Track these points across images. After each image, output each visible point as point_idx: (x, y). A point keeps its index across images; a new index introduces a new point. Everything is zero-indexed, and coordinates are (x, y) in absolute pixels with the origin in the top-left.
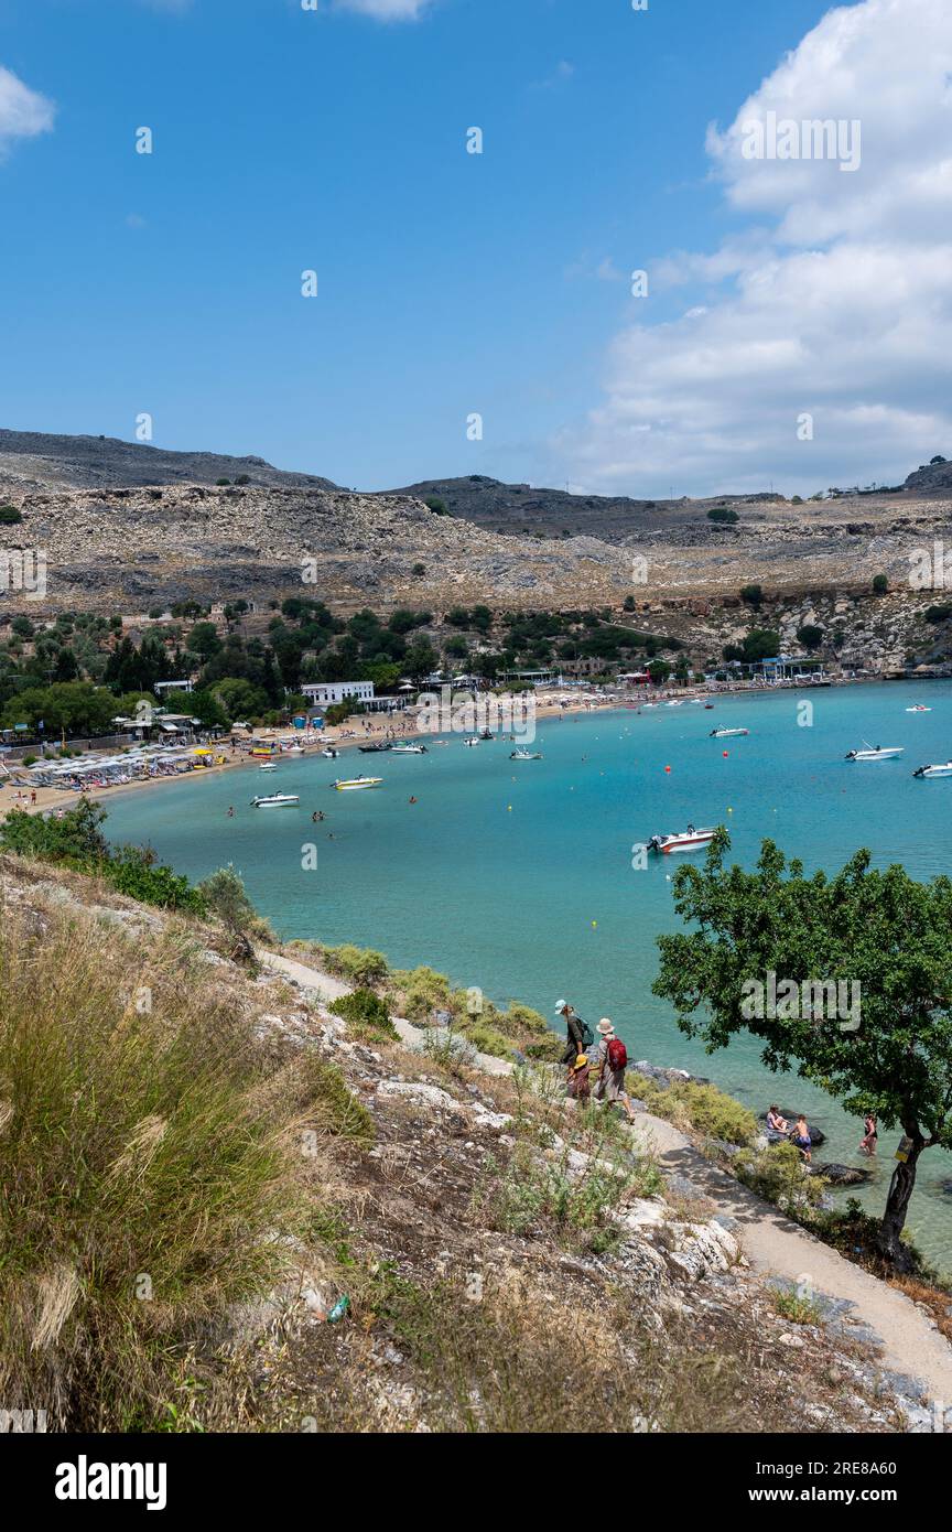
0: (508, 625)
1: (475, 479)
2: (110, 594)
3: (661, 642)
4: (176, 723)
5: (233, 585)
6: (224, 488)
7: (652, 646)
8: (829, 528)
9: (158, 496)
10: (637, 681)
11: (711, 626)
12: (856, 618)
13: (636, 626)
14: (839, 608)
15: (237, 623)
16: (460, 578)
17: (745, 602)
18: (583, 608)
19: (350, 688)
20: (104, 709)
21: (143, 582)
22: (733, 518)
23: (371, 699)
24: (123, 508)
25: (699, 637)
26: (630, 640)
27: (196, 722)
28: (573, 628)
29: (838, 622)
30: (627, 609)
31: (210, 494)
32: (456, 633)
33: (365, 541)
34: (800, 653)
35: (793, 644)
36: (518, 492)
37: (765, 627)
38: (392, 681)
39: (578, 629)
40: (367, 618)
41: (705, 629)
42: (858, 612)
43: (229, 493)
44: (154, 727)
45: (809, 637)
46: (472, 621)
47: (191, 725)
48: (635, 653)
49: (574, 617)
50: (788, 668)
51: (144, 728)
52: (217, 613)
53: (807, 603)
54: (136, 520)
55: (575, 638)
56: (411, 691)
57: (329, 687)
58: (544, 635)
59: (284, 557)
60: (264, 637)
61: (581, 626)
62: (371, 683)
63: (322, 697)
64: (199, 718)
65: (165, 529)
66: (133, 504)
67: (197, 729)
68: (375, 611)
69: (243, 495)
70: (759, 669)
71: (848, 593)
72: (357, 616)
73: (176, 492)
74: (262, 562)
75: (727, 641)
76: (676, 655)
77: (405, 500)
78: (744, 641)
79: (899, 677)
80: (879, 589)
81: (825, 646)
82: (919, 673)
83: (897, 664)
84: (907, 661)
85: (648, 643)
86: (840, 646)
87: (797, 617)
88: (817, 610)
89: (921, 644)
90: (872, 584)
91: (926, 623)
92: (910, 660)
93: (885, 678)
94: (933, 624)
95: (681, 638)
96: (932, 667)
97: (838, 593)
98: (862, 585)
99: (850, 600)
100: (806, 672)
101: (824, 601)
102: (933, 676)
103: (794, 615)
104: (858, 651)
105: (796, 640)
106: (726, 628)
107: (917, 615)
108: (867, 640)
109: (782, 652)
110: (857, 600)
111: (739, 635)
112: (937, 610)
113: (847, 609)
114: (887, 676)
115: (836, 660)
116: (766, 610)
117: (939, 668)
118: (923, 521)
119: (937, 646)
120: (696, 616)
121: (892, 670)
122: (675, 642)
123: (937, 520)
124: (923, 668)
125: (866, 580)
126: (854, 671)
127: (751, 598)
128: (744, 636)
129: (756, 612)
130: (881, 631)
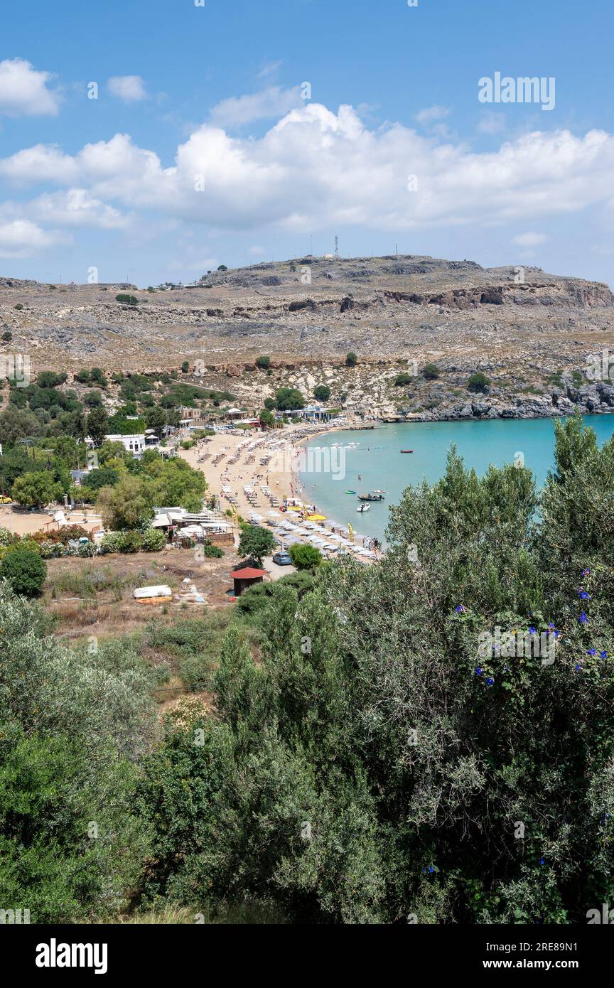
0: (117, 383)
3: (220, 395)
7: (216, 399)
11: (245, 384)
12: (345, 381)
13: (194, 383)
14: (328, 373)
17: (259, 368)
18: (159, 370)
22: (133, 301)
25: (242, 392)
26: (197, 394)
28: (156, 384)
30: (184, 371)
32: (88, 388)
34: (318, 404)
35: (310, 398)
37: (281, 385)
39: (160, 386)
41: (242, 385)
42: (342, 377)
45: (324, 393)
46: (92, 379)
48: (205, 403)
49: (156, 377)
55: (163, 392)
58: (141, 390)
61: (160, 383)
62: (141, 435)
71: (331, 364)
75: (262, 395)
78: (272, 395)
79: (397, 421)
80: (351, 362)
81: (334, 399)
82: (410, 419)
83: (391, 412)
84: (398, 410)
85: (212, 396)
86: (344, 399)
87: (302, 379)
88: (313, 375)
89: (401, 399)
90: (345, 358)
91: (396, 385)
92: (399, 409)
93: (387, 422)
94: (402, 386)
95: (231, 392)
96: (417, 415)
97: (323, 363)
98: (339, 358)
99: (333, 368)
100: (333, 418)
101: (315, 368)
102: (419, 420)
103: (298, 378)
104: (359, 403)
105: (312, 395)
106: (256, 386)
107: (386, 380)
108: (362, 396)
109: (307, 403)
110: (338, 368)
111: (267, 391)
112: (400, 377)
113: (334, 375)
114: (389, 421)
115: (343, 408)
116: (276, 373)
117: (422, 416)
118: (250, 309)
119: (415, 401)
120: (231, 377)
121: (391, 416)
122: (230, 395)
123: (259, 309)
124: (410, 415)
125: (338, 355)
126: (362, 417)
127: (264, 364)
128: (271, 391)
129: (269, 375)
130: (367, 389)
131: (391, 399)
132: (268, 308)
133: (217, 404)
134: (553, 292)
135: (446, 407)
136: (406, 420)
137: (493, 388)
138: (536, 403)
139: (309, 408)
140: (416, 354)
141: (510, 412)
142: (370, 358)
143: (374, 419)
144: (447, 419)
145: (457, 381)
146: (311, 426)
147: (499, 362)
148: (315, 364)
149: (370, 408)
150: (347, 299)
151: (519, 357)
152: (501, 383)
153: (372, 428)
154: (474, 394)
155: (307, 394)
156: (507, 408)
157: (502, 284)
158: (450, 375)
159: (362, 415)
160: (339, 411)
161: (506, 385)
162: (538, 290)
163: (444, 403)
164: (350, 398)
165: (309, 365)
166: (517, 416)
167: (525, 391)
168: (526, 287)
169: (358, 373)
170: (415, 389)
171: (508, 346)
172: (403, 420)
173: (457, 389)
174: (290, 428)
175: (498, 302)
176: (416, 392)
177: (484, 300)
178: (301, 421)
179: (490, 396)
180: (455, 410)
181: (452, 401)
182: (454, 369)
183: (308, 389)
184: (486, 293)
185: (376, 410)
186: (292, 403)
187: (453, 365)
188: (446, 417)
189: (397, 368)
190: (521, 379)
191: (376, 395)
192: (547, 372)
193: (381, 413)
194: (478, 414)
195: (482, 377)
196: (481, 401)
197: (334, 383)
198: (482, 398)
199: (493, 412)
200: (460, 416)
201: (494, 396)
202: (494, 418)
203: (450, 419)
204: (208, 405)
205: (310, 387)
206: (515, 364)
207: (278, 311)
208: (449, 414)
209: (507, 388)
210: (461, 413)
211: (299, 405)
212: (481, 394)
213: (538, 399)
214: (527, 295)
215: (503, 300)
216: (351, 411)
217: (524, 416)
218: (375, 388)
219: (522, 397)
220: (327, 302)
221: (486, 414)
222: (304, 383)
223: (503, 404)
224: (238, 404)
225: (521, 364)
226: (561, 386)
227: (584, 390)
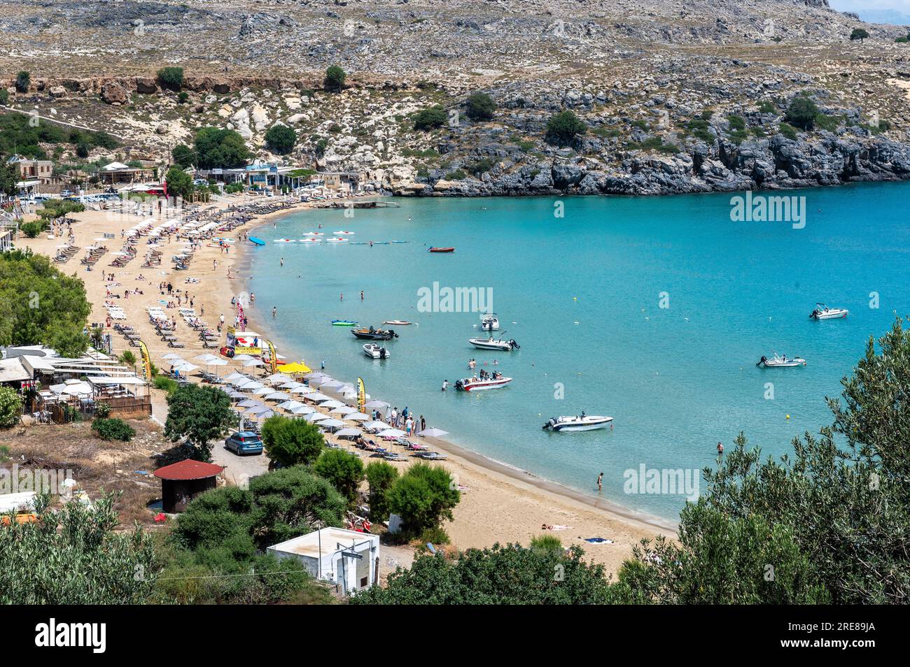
3: (89, 137)
11: (137, 118)
12: (321, 117)
13: (40, 112)
17: (163, 89)
25: (131, 132)
26: (44, 132)
30: (20, 88)
34: (274, 159)
35: (257, 148)
37: (204, 122)
41: (130, 120)
42: (318, 111)
48: (61, 151)
70: (237, 180)
71: (297, 85)
75: (169, 139)
78: (188, 139)
79: (418, 193)
80: (334, 83)
81: (303, 151)
82: (442, 190)
83: (407, 177)
84: (419, 174)
85: (74, 137)
86: (320, 151)
87: (243, 113)
88: (264, 104)
89: (426, 154)
90: (324, 76)
91: (416, 129)
92: (422, 173)
93: (399, 195)
94: (427, 131)
95: (110, 131)
96: (454, 183)
97: (284, 85)
98: (311, 76)
99: (302, 94)
100: (302, 185)
101: (267, 93)
102: (458, 193)
103: (236, 109)
104: (348, 159)
105: (261, 141)
106: (156, 121)
107: (399, 118)
108: (353, 147)
109: (253, 157)
110: (310, 94)
111: (178, 131)
112: (424, 115)
113: (303, 105)
114: (404, 192)
115: (320, 168)
116: (195, 100)
117: (464, 185)
119: (451, 158)
120: (110, 103)
121: (406, 184)
122: (108, 137)
124: (442, 183)
125: (309, 70)
126: (354, 185)
127: (171, 82)
128: (185, 132)
129: (182, 102)
130: (363, 134)
131: (406, 153)
133: (82, 154)
135: (507, 171)
136: (434, 193)
137: (590, 140)
138: (665, 168)
139: (257, 166)
140: (451, 72)
141: (619, 183)
142: (368, 77)
143: (376, 189)
144: (507, 192)
145: (527, 125)
146: (262, 200)
147: (601, 93)
148: (268, 84)
149: (368, 169)
151: (635, 85)
152: (604, 130)
153: (373, 205)
154: (556, 149)
155: (253, 139)
156: (614, 176)
158: (513, 113)
159: (354, 182)
160: (311, 172)
161: (613, 135)
163: (502, 164)
164: (332, 150)
165: (257, 85)
166: (632, 190)
167: (646, 146)
169: (348, 105)
170: (451, 137)
171: (616, 64)
172: (427, 192)
173: (526, 139)
174: (223, 201)
176: (453, 143)
178: (241, 189)
179: (586, 153)
180: (523, 176)
181: (518, 161)
182: (521, 103)
183: (254, 130)
185: (380, 173)
186: (225, 156)
187: (518, 95)
188: (505, 188)
189: (417, 97)
190: (640, 125)
191: (380, 145)
192: (686, 113)
193: (389, 179)
194: (562, 186)
195: (571, 119)
196: (569, 162)
197: (302, 121)
198: (570, 156)
199: (588, 184)
200: (531, 188)
201: (591, 153)
202: (591, 193)
203: (514, 192)
204: (65, 155)
205: (259, 127)
206: (627, 98)
208: (511, 184)
209: (615, 139)
210: (532, 183)
211: (238, 159)
212: (568, 149)
213: (668, 161)
216: (333, 174)
217: (645, 191)
218: (378, 133)
219: (641, 157)
221: (577, 185)
222: (247, 120)
223: (607, 168)
224: (124, 155)
225: (640, 97)
226: (708, 139)
227: (747, 146)
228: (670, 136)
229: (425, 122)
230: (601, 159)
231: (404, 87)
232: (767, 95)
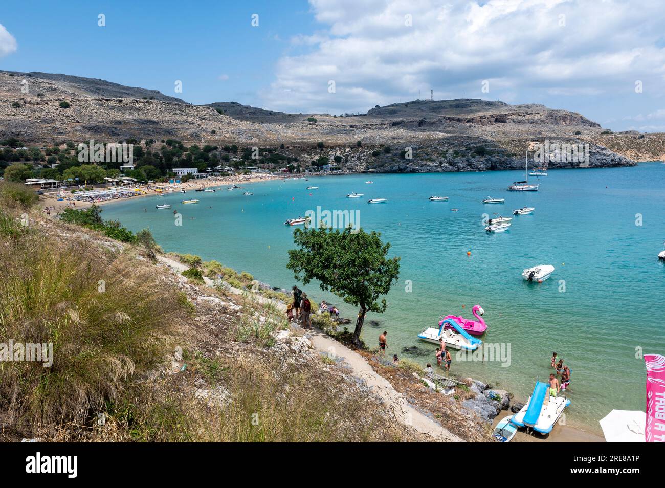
0: (243, 152)
1: (233, 103)
2: (103, 135)
3: (293, 159)
4: (128, 180)
5: (149, 134)
6: (145, 100)
7: (289, 160)
8: (344, 126)
9: (121, 101)
10: (284, 171)
11: (308, 155)
12: (352, 154)
13: (284, 153)
14: (347, 151)
15: (150, 147)
16: (227, 135)
17: (318, 148)
18: (267, 147)
19: (190, 170)
20: (101, 174)
21: (116, 131)
22: (315, 121)
23: (197, 174)
24: (108, 105)
25: (304, 158)
26: (283, 158)
27: (135, 180)
28: (264, 153)
29: (346, 155)
30: (281, 148)
31: (140, 102)
32: (226, 153)
33: (195, 122)
34: (335, 164)
35: (332, 161)
36: (247, 108)
37: (324, 155)
38: (204, 169)
40: (196, 147)
41: (306, 156)
42: (352, 152)
43: (147, 102)
44: (120, 181)
45: (338, 159)
46: (231, 150)
47: (133, 181)
48: (284, 162)
50: (331, 168)
51: (116, 181)
52: (143, 143)
53: (337, 149)
54: (113, 109)
55: (265, 157)
56: (210, 172)
57: (183, 170)
59: (167, 125)
60: (160, 152)
61: (267, 153)
62: (197, 169)
63: (180, 173)
64: (136, 178)
65: (124, 113)
66: (112, 104)
67: (135, 182)
68: (198, 145)
69: (152, 103)
70: (322, 169)
71: (350, 146)
72: (192, 146)
73: (128, 100)
74: (158, 127)
75: (312, 160)
76: (297, 163)
77: (209, 108)
79: (364, 172)
80: (359, 145)
81: (342, 162)
86: (346, 162)
88: (340, 151)
89: (370, 162)
91: (372, 156)
92: (367, 167)
93: (359, 172)
94: (374, 156)
95: (299, 158)
97: (347, 146)
99: (350, 148)
101: (343, 148)
102: (374, 172)
103: (333, 152)
105: (334, 160)
107: (370, 153)
110: (352, 148)
111: (316, 158)
112: (376, 152)
116: (325, 150)
118: (372, 125)
119: (375, 163)
120: (303, 151)
121: (362, 170)
123: (377, 125)
124: (371, 170)
127: (321, 146)
129: (321, 151)
130: (359, 158)
131: (366, 162)
132: (381, 124)
133: (289, 163)
134: (537, 117)
135: (387, 166)
136: (367, 172)
138: (429, 165)
139: (329, 165)
141: (415, 170)
144: (386, 172)
145: (396, 154)
146: (325, 173)
149: (356, 166)
150: (422, 120)
151: (432, 143)
152: (417, 155)
154: (401, 160)
155: (332, 159)
157: (507, 113)
158: (395, 151)
160: (341, 167)
162: (527, 116)
164: (349, 162)
167: (426, 160)
168: (521, 114)
169: (360, 151)
170: (378, 158)
173: (395, 158)
175: (504, 122)
177: (497, 121)
178: (319, 171)
179: (410, 162)
180: (390, 168)
181: (390, 164)
184: (498, 117)
187: (397, 147)
190: (427, 154)
191: (362, 160)
193: (359, 169)
207: (385, 126)
209: (418, 158)
210: (392, 170)
211: (326, 164)
212: (404, 161)
213: (431, 164)
214: (521, 118)
215: (507, 121)
219: (424, 162)
220: (411, 122)
222: (334, 155)
223: (414, 166)
226: (446, 158)
227: (456, 160)
228: (434, 157)
229: (375, 154)
230: (414, 163)
231: (376, 146)
232: (471, 145)
